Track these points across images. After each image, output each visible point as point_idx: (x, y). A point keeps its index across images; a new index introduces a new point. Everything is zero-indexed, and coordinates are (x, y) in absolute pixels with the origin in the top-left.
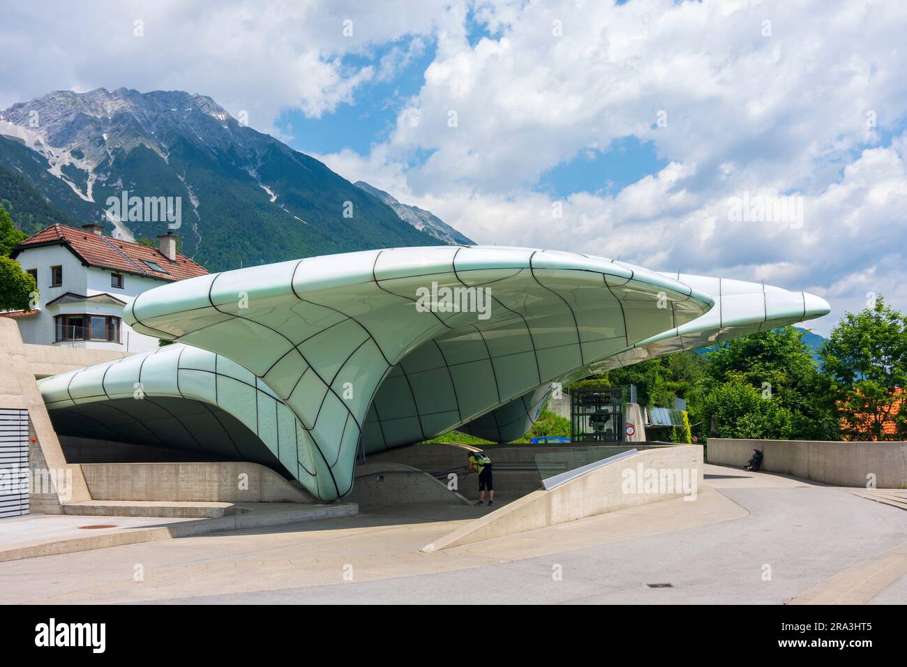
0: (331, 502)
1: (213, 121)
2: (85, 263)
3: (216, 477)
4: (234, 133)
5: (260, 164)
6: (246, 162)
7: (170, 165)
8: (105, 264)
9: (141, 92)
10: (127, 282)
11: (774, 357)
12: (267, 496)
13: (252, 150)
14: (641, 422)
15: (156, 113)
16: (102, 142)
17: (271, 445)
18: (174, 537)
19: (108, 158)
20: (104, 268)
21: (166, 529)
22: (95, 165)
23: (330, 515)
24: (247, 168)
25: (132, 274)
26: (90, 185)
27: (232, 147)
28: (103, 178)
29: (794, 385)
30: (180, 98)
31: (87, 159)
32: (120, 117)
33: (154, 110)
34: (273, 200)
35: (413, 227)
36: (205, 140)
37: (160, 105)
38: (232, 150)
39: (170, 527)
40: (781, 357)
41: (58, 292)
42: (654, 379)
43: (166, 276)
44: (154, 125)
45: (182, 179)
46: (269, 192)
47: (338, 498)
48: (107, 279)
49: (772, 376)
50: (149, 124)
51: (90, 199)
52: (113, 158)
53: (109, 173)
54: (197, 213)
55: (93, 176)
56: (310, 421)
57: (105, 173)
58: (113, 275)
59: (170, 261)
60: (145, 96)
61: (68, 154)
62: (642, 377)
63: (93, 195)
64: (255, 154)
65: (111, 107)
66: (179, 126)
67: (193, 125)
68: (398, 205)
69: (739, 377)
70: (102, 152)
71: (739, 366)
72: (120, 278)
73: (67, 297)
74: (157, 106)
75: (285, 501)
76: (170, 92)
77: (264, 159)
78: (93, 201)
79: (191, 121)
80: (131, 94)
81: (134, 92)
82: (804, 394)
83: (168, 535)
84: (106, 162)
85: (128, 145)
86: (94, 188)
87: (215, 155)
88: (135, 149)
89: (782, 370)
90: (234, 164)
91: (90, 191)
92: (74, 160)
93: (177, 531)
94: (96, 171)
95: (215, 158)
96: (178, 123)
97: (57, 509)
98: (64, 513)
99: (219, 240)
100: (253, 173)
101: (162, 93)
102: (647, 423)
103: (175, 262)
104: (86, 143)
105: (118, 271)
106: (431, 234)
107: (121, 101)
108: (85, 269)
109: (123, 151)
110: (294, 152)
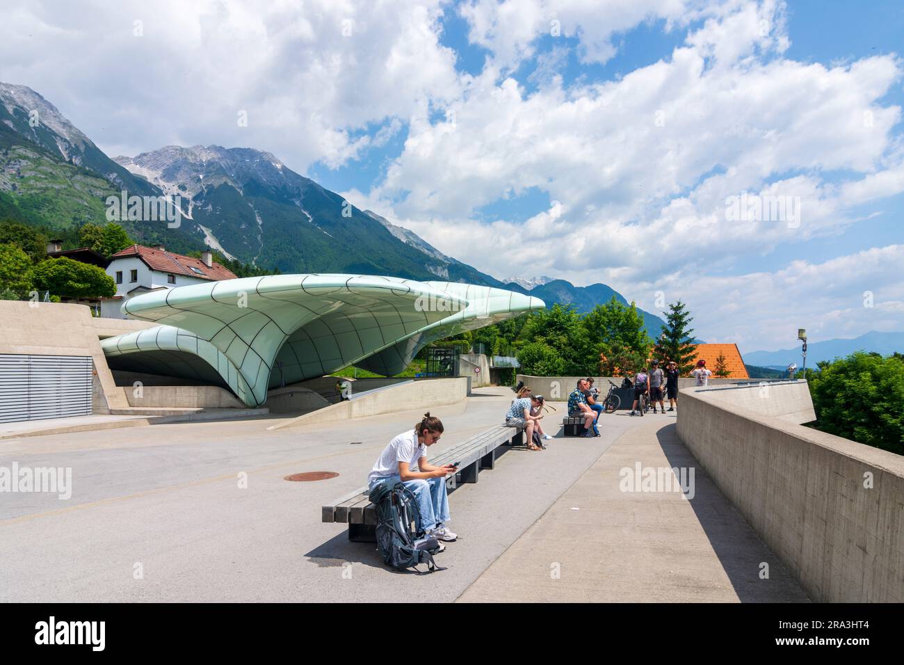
0: (254, 407)
1: (274, 169)
2: (151, 269)
3: (196, 394)
4: (287, 177)
5: (303, 197)
6: (293, 196)
7: (244, 196)
8: (164, 269)
9: (226, 148)
10: (178, 280)
11: (562, 329)
12: (223, 404)
13: (297, 188)
14: (487, 365)
15: (235, 162)
16: (199, 180)
17: (225, 377)
18: (151, 424)
19: (203, 190)
20: (163, 272)
21: (146, 421)
22: (194, 195)
23: (249, 414)
24: (294, 200)
25: (181, 275)
26: (190, 208)
27: (285, 186)
28: (199, 204)
29: (570, 345)
30: (251, 153)
31: (189, 191)
32: (210, 163)
33: (234, 160)
34: (310, 221)
35: (400, 240)
36: (267, 181)
37: (238, 157)
38: (284, 187)
39: (149, 419)
40: (566, 329)
41: (135, 285)
42: (495, 340)
43: (203, 276)
44: (234, 170)
45: (252, 206)
46: (308, 216)
47: (258, 405)
48: (165, 278)
49: (559, 339)
50: (231, 169)
51: (190, 217)
52: (206, 191)
53: (203, 201)
54: (261, 228)
55: (192, 203)
56: (239, 365)
57: (201, 200)
58: (169, 275)
59: (208, 267)
60: (228, 151)
61: (176, 187)
62: (487, 339)
63: (192, 215)
64: (300, 191)
65: (205, 157)
66: (251, 171)
67: (259, 170)
68: (390, 226)
69: (541, 339)
70: (198, 187)
71: (543, 334)
72: (173, 277)
73: (139, 289)
74: (235, 157)
75: (232, 407)
76: (245, 149)
77: (305, 194)
78: (192, 218)
79: (259, 168)
80: (220, 149)
81: (221, 147)
82: (576, 350)
83: (148, 423)
84: (201, 193)
85: (216, 182)
86: (193, 210)
87: (273, 190)
88: (221, 185)
89: (565, 336)
90: (285, 196)
91: (190, 212)
92: (180, 192)
93: (152, 422)
94: (195, 199)
95: (273, 192)
96: (250, 169)
97: (107, 411)
98: (111, 414)
99: (275, 246)
100: (298, 203)
101: (240, 149)
102: (491, 365)
103: (211, 267)
104: (189, 180)
105: (172, 273)
106: (411, 245)
107: (212, 154)
108: (151, 272)
109: (213, 187)
110: (325, 190)
